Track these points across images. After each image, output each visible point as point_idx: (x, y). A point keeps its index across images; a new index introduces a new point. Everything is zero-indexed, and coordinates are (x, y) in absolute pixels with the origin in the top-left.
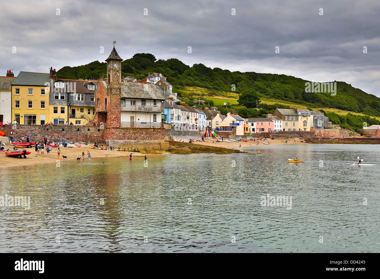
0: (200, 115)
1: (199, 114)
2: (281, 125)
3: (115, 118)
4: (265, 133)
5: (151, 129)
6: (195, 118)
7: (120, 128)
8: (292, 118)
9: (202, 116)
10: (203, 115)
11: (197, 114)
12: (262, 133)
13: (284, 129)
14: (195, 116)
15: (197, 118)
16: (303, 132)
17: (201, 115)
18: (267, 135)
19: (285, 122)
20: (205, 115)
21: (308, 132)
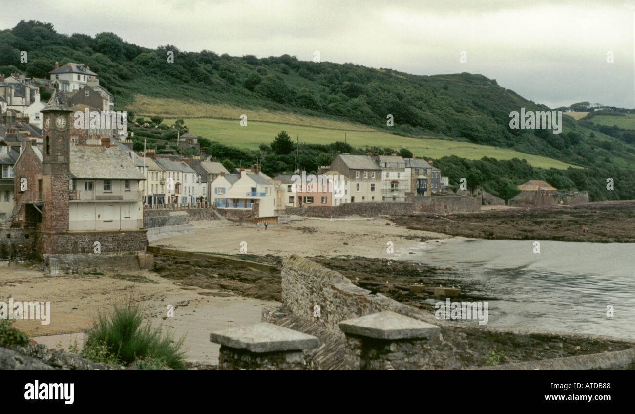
0: (186, 176)
1: (184, 174)
2: (346, 191)
3: (59, 215)
4: (315, 207)
5: (123, 232)
6: (176, 181)
7: (67, 233)
8: (369, 175)
9: (190, 177)
10: (192, 174)
11: (180, 173)
12: (310, 208)
13: (353, 199)
14: (176, 178)
15: (180, 182)
16: (389, 204)
17: (188, 174)
18: (319, 212)
19: (355, 183)
20: (196, 175)
21: (400, 204)
